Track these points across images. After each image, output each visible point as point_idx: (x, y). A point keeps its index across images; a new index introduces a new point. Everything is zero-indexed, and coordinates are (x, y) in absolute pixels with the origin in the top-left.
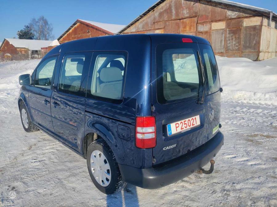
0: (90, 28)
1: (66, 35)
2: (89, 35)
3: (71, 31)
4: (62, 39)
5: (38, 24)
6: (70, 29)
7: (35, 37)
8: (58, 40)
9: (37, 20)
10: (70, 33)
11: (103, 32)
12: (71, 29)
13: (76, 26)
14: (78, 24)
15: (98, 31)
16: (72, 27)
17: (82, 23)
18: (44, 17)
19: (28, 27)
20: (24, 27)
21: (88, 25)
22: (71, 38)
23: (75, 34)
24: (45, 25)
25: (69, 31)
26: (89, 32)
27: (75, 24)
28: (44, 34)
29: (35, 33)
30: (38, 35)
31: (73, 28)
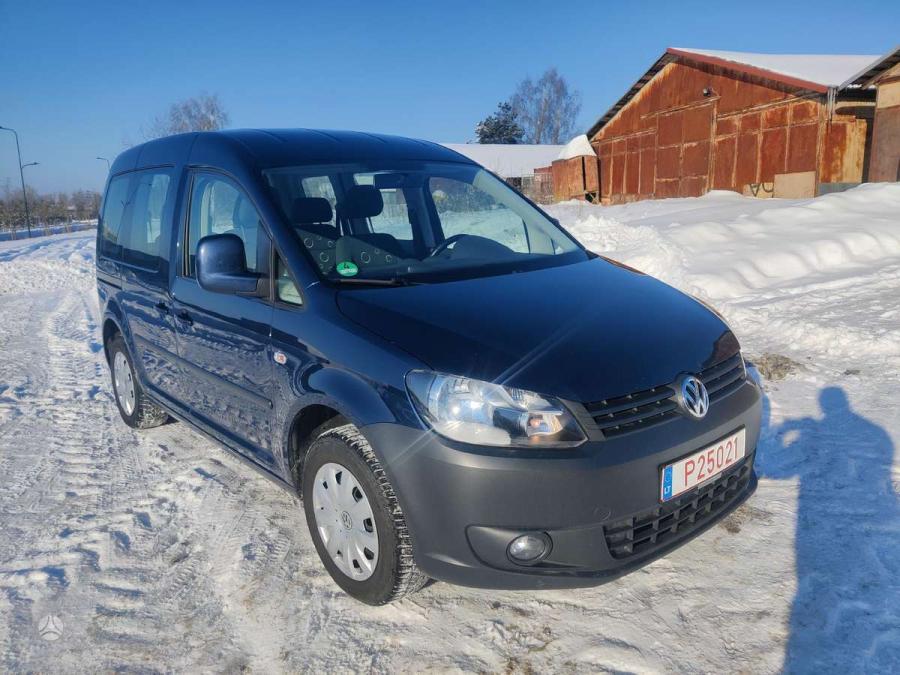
0: (716, 77)
1: (618, 115)
2: (710, 109)
3: (637, 98)
4: (602, 131)
5: (537, 96)
6: (634, 91)
7: (524, 138)
8: (590, 136)
9: (535, 84)
10: (632, 109)
11: (772, 88)
12: (638, 90)
13: (660, 75)
14: (669, 67)
15: (749, 85)
16: (643, 81)
17: (683, 61)
18: (556, 75)
19: (507, 108)
20: (499, 110)
21: (707, 67)
22: (635, 127)
23: (652, 111)
24: (558, 98)
25: (630, 99)
26: (709, 94)
27: (654, 70)
28: (551, 128)
29: (526, 125)
30: (533, 130)
31: (647, 87)
